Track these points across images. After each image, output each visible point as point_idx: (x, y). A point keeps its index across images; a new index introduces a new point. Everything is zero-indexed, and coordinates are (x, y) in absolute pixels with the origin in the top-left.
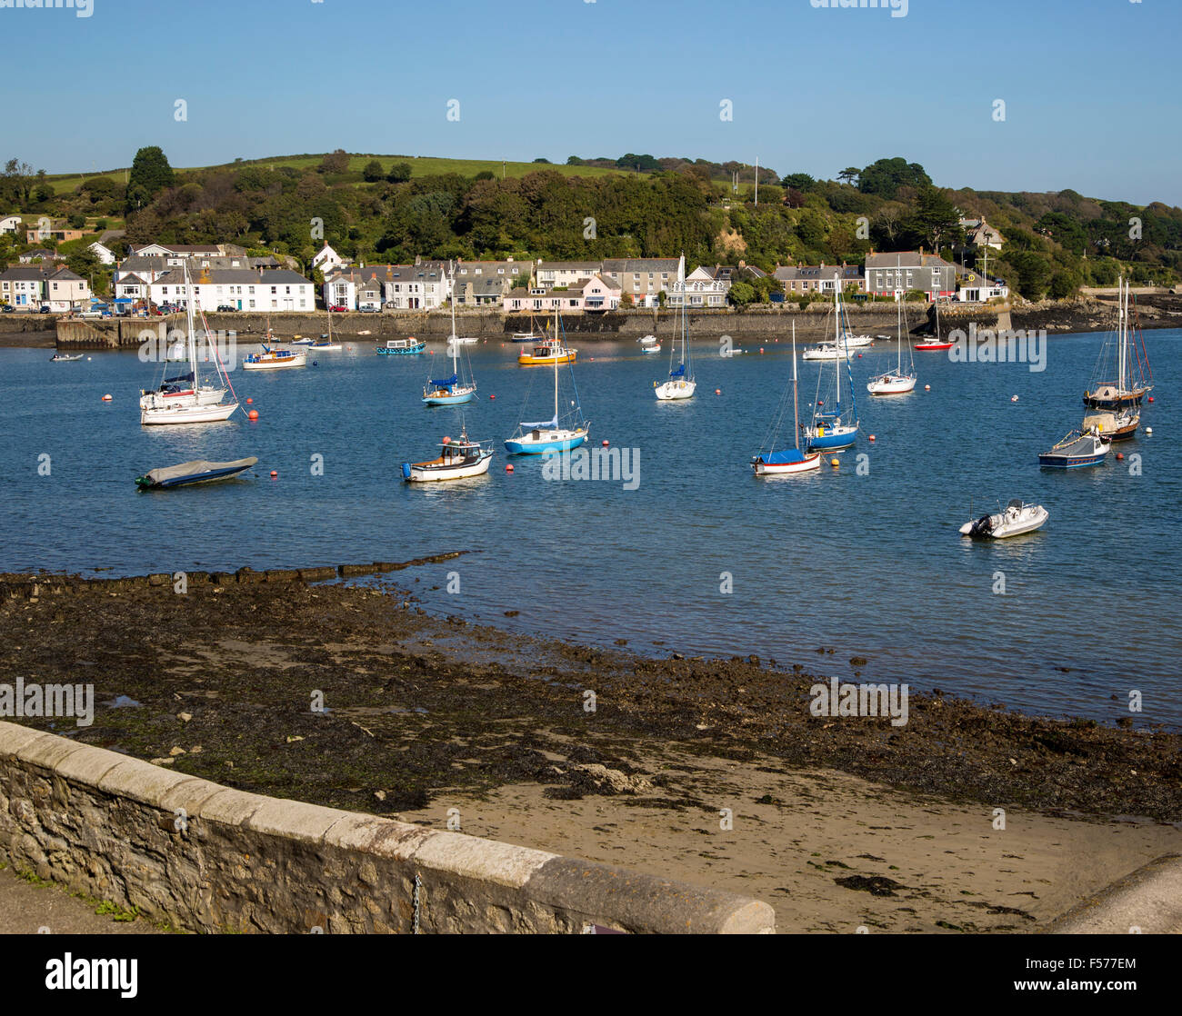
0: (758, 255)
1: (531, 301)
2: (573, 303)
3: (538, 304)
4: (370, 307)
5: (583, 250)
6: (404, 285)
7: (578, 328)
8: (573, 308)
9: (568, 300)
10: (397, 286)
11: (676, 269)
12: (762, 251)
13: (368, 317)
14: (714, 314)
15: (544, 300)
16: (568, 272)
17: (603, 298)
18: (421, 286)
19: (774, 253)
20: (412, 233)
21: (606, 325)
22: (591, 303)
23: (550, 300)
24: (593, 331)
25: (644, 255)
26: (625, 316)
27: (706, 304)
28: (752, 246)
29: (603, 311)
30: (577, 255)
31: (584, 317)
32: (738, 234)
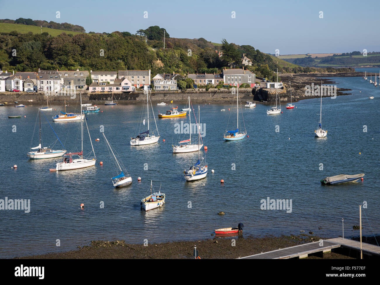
0: (169, 68)
1: (100, 88)
2: (117, 89)
3: (103, 89)
4: (29, 90)
5: (104, 66)
6: (45, 81)
7: (120, 98)
8: (117, 90)
9: (115, 88)
10: (42, 82)
11: (148, 75)
12: (170, 67)
13: (31, 94)
14: (174, 93)
15: (105, 88)
16: (104, 76)
17: (129, 87)
18: (52, 82)
19: (174, 68)
20: (28, 58)
21: (131, 97)
22: (124, 89)
23: (108, 87)
24: (126, 100)
25: (128, 69)
26: (138, 94)
27: (170, 89)
28: (166, 65)
29: (130, 92)
30: (102, 68)
31: (122, 94)
32: (160, 60)
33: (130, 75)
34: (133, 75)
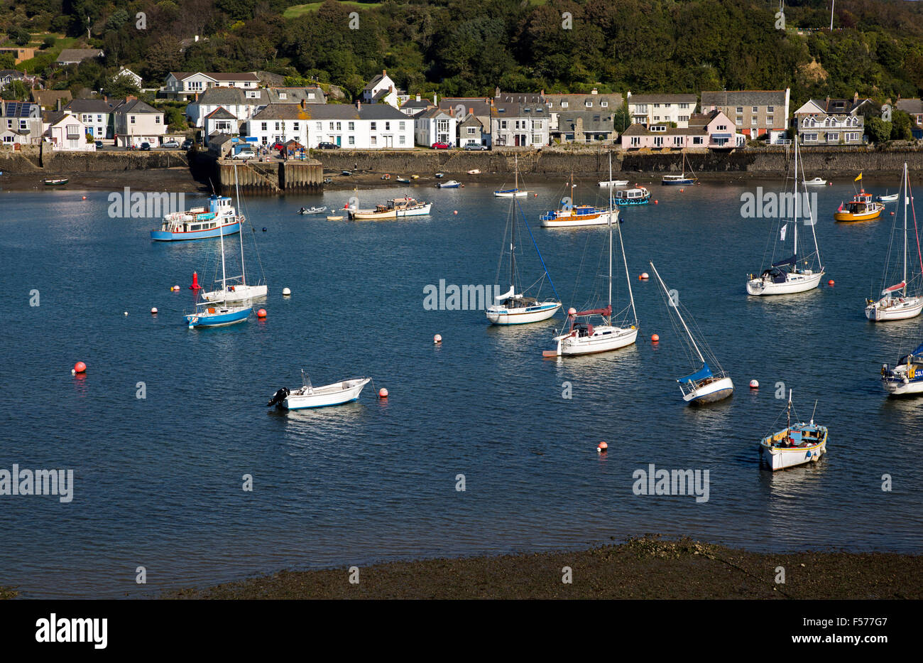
1: (651, 138)
2: (697, 141)
3: (659, 141)
4: (472, 143)
5: (662, 82)
6: (511, 122)
7: (702, 167)
8: (699, 145)
9: (691, 138)
10: (504, 123)
11: (783, 103)
12: (846, 80)
13: (476, 155)
14: (853, 152)
15: (665, 138)
16: (663, 106)
17: (730, 135)
18: (529, 123)
19: (858, 82)
20: (471, 61)
21: (733, 164)
22: (716, 141)
23: (672, 138)
24: (719, 170)
25: (729, 87)
26: (754, 154)
27: (843, 141)
28: (834, 75)
29: (731, 149)
30: (657, 86)
31: (708, 155)
32: (817, 61)
33: (733, 104)
34: (740, 102)
